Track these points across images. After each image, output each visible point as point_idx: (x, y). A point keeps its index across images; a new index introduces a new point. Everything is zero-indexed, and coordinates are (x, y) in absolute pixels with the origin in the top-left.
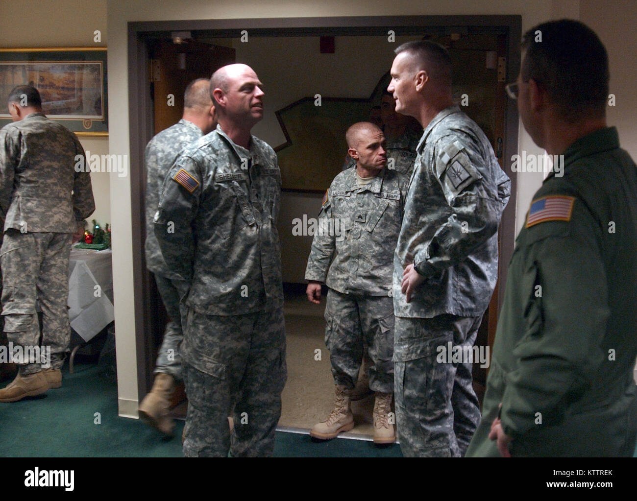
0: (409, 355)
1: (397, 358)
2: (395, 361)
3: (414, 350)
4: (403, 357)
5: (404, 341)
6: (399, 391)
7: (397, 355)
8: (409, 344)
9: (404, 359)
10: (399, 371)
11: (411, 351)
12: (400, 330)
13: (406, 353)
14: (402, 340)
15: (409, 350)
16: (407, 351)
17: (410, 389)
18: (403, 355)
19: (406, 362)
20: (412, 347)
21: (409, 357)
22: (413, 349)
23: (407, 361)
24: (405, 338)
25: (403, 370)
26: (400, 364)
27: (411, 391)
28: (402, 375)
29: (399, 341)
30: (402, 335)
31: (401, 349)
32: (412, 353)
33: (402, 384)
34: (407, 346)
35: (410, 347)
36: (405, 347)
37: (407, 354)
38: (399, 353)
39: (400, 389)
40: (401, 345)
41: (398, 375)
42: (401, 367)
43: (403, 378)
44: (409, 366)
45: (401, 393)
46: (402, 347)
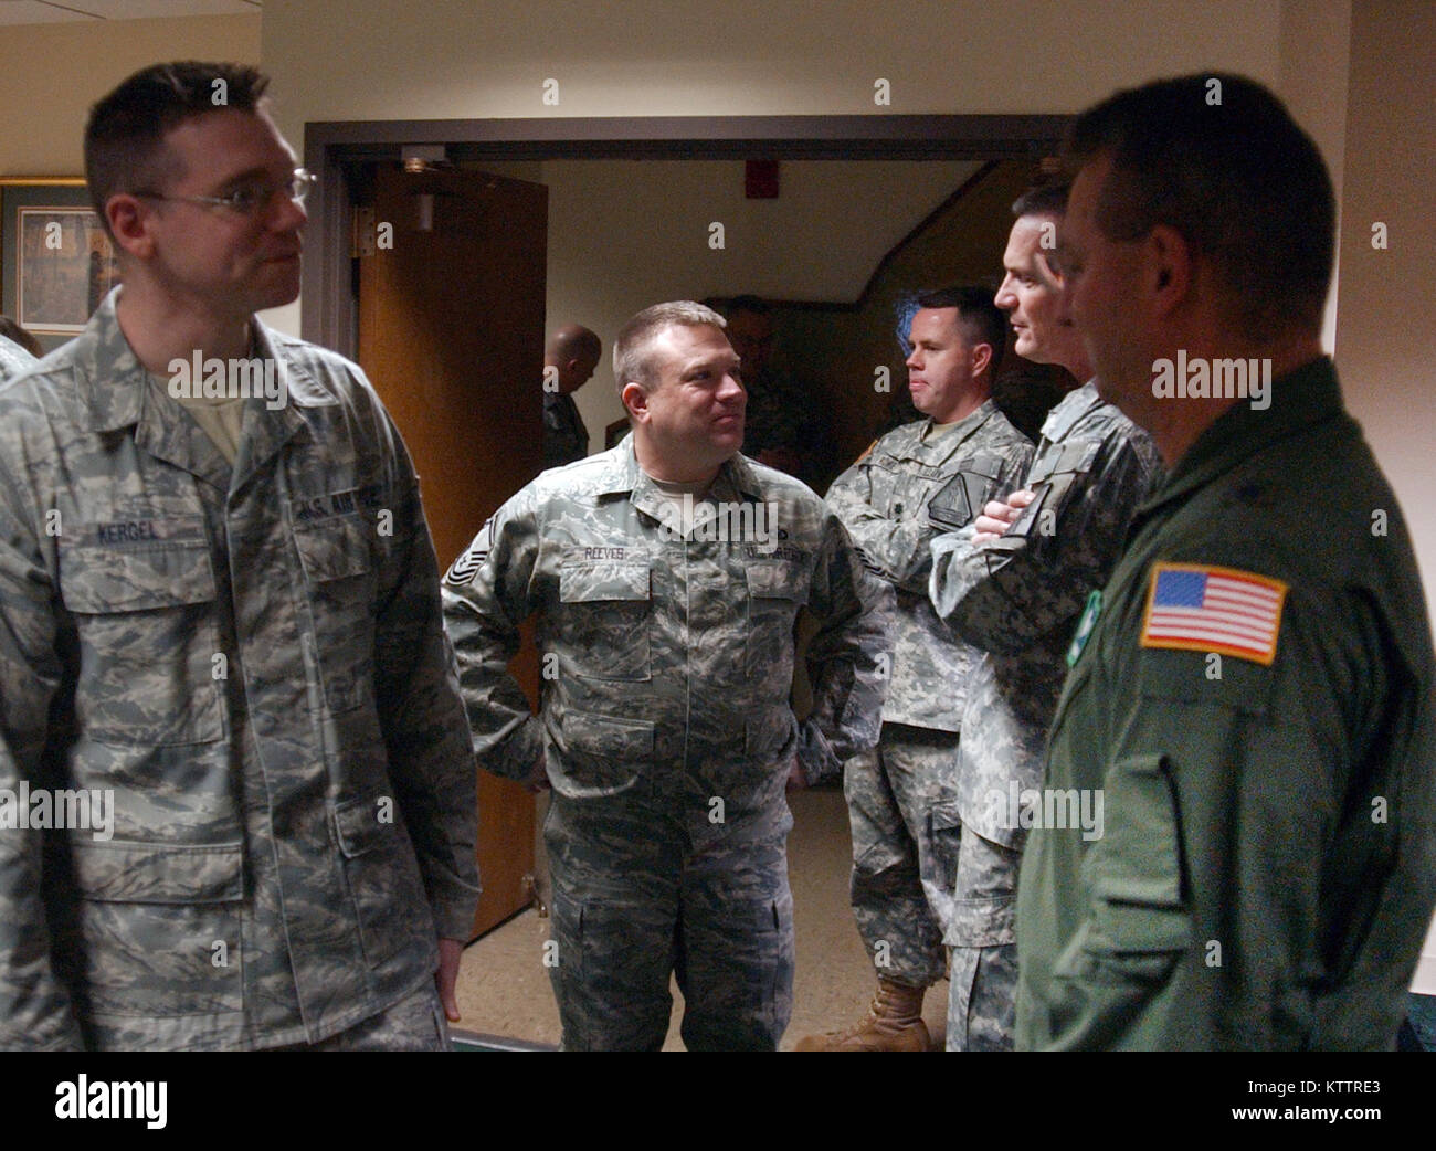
0: (993, 933)
1: (958, 936)
2: (953, 943)
3: (1007, 921)
4: (976, 936)
5: (981, 896)
6: (957, 1018)
7: (959, 930)
8: (995, 906)
9: (978, 942)
10: (963, 968)
11: (997, 922)
12: (972, 870)
13: (986, 926)
14: (976, 894)
15: (993, 920)
16: (987, 922)
17: (984, 1017)
18: (976, 931)
19: (982, 949)
20: (1002, 913)
21: (991, 938)
22: (1004, 917)
23: (987, 947)
24: (986, 891)
25: (973, 967)
26: (966, 952)
27: (987, 1022)
28: (969, 981)
29: (967, 896)
30: (976, 881)
31: (972, 915)
32: (1001, 927)
33: (967, 1003)
34: (988, 909)
35: (996, 912)
36: (982, 911)
37: (989, 929)
38: (965, 925)
39: (961, 1014)
40: (972, 906)
41: (959, 978)
42: (969, 962)
43: (970, 988)
44: (991, 957)
45: (961, 1023)
46: (975, 911)
